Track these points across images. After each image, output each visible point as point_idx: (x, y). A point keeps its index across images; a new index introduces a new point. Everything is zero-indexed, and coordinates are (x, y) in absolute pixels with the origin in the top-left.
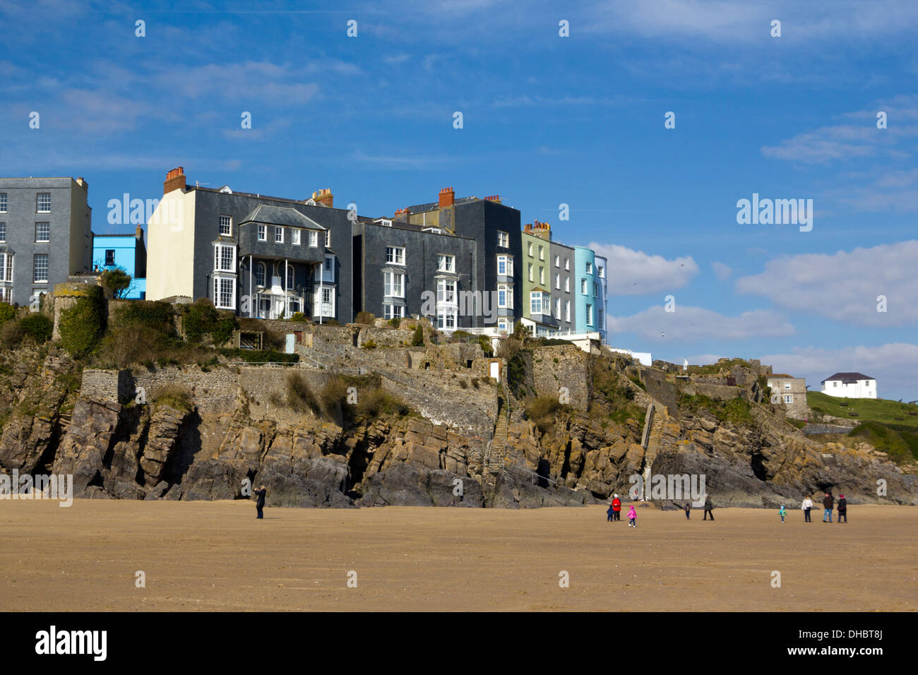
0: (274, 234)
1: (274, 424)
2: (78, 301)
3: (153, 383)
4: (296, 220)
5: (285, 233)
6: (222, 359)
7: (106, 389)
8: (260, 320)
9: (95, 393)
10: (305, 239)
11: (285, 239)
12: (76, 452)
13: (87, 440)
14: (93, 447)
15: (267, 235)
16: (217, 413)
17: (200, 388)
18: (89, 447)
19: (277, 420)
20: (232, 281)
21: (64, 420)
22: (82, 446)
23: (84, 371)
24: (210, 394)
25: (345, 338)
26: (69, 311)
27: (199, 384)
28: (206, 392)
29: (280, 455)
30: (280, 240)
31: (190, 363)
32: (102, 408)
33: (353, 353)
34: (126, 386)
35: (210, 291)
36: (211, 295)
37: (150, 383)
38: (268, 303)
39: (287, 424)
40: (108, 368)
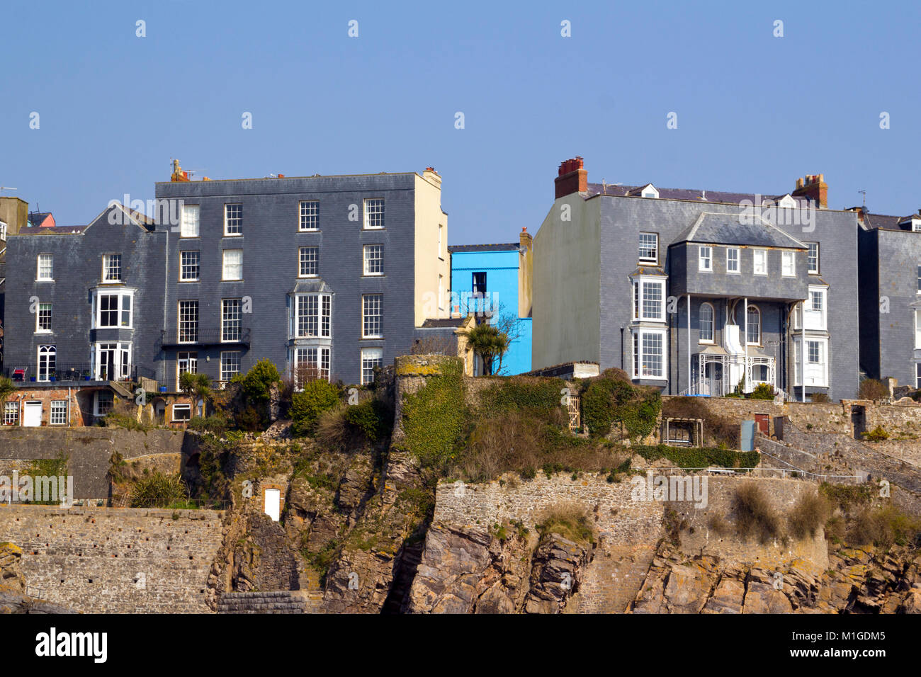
0: (725, 261)
1: (716, 560)
2: (428, 382)
3: (537, 501)
4: (760, 235)
5: (742, 257)
6: (638, 462)
7: (468, 512)
8: (700, 400)
9: (455, 519)
10: (775, 264)
11: (742, 267)
12: (429, 603)
13: (444, 586)
14: (452, 595)
15: (714, 262)
16: (633, 544)
17: (606, 507)
18: (447, 596)
19: (722, 555)
20: (660, 336)
21: (412, 557)
22: (438, 594)
23: (439, 487)
24: (621, 517)
25: (838, 423)
26: (415, 396)
27: (604, 502)
28: (614, 512)
29: (724, 608)
30: (735, 269)
31: (591, 470)
32: (465, 541)
33: (848, 448)
34: (498, 507)
35: (626, 353)
36: (628, 358)
37: (532, 501)
38: (719, 367)
39: (737, 561)
40: (472, 482)
